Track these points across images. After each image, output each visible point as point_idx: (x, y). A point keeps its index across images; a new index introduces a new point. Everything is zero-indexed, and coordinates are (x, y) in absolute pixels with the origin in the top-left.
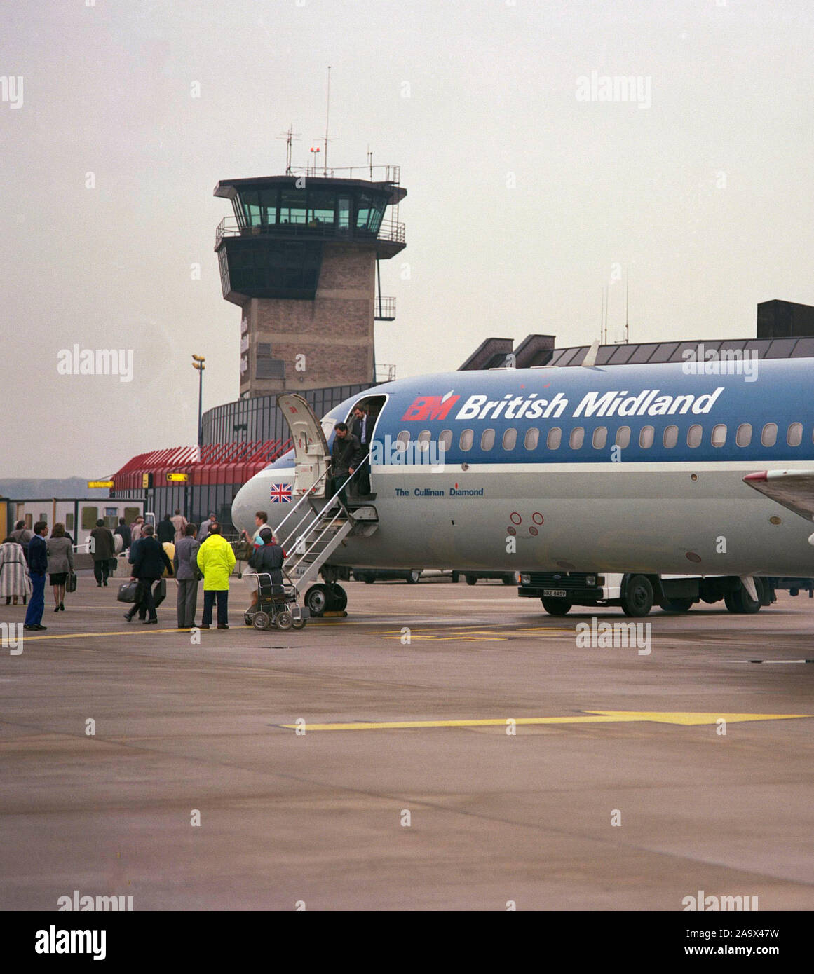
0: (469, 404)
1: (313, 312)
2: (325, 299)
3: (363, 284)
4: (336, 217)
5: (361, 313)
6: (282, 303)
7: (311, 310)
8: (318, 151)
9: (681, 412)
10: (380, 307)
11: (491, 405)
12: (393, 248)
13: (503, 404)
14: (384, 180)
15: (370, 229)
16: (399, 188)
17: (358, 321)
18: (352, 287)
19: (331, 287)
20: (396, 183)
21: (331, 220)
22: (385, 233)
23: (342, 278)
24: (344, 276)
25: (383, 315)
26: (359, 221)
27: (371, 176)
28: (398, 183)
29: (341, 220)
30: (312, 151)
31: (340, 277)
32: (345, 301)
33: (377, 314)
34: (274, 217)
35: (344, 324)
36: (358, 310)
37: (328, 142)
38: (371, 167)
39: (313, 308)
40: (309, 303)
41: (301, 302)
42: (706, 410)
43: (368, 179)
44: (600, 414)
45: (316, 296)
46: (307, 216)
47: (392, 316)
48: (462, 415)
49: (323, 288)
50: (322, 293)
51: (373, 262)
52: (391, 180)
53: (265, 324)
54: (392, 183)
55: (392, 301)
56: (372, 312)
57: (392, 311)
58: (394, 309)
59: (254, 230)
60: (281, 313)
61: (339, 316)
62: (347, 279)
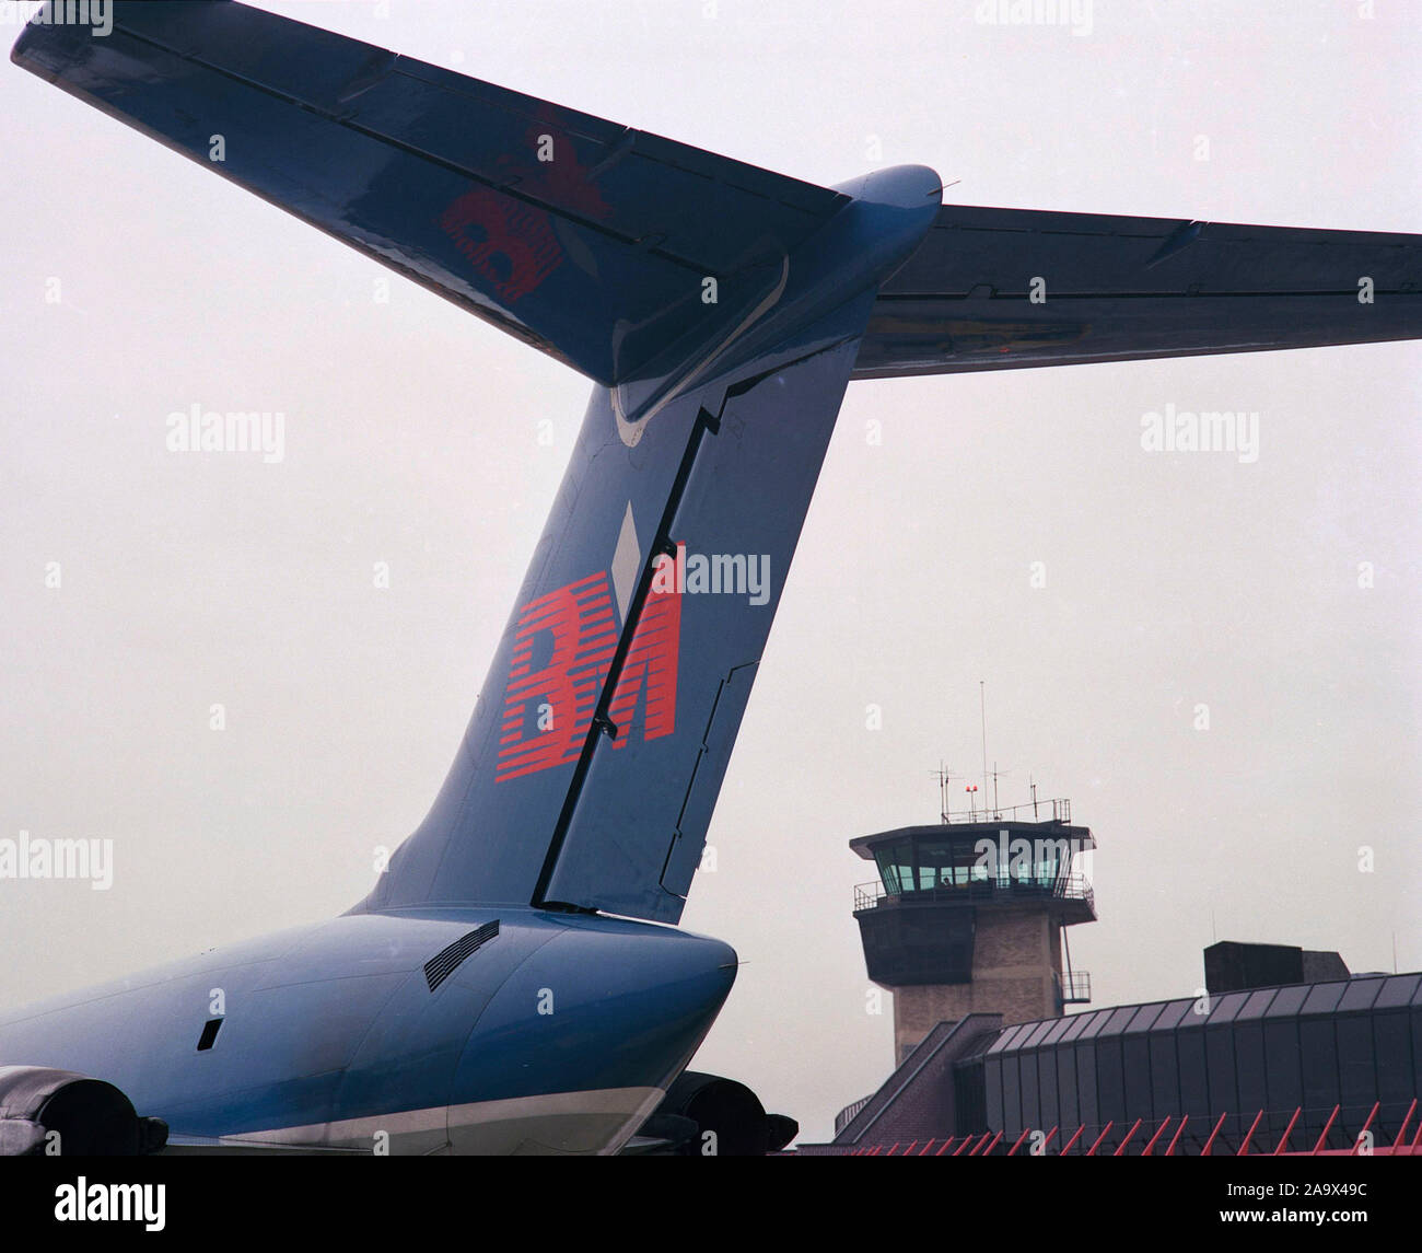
1: (971, 1000)
2: (985, 981)
3: (1033, 957)
5: (1034, 996)
6: (931, 990)
7: (968, 997)
8: (975, 790)
10: (1072, 985)
12: (1082, 911)
14: (1051, 819)
15: (1041, 885)
16: (1070, 828)
17: (1031, 1007)
18: (1018, 963)
19: (991, 966)
20: (1065, 821)
22: (1075, 889)
23: (1006, 951)
24: (1008, 948)
25: (1077, 997)
27: (1036, 815)
28: (1069, 821)
30: (968, 790)
31: (1003, 950)
32: (1012, 982)
33: (1068, 995)
34: (912, 880)
35: (1011, 1013)
36: (1027, 992)
38: (1035, 804)
39: (971, 993)
40: (965, 988)
41: (954, 988)
43: (1033, 820)
45: (973, 977)
47: (1086, 996)
49: (981, 967)
50: (981, 974)
51: (1045, 926)
52: (1058, 818)
53: (910, 1020)
54: (1060, 821)
55: (1085, 978)
56: (1049, 993)
57: (1086, 990)
58: (1089, 987)
59: (905, 896)
60: (931, 1004)
61: (1005, 1001)
62: (1012, 953)
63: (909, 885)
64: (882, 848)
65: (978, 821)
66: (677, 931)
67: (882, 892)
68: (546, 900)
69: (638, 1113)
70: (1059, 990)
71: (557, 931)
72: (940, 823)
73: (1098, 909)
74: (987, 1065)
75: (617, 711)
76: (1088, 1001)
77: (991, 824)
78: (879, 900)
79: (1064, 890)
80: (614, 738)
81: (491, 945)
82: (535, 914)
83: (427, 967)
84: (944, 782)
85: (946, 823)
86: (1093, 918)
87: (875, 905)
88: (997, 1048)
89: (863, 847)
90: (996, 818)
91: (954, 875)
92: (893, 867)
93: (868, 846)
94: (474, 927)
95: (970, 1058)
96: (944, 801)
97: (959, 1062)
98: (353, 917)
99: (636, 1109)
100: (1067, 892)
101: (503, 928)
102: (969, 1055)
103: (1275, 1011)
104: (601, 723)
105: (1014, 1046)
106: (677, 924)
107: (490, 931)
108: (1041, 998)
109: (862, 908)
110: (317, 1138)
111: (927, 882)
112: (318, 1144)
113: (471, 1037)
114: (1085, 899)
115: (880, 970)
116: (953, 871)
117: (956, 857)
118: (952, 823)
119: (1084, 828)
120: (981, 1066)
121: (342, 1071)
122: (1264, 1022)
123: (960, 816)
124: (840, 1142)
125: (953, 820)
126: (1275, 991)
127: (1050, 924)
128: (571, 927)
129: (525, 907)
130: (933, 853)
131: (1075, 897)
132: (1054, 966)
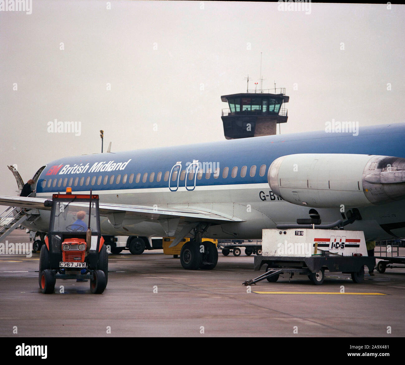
0: (64, 169)
4: (262, 107)
8: (257, 84)
9: (117, 170)
11: (69, 168)
13: (73, 167)
14: (280, 93)
15: (275, 112)
16: (285, 96)
20: (284, 94)
21: (260, 109)
24: (265, 129)
26: (270, 109)
28: (285, 94)
29: (263, 109)
30: (255, 84)
34: (240, 109)
37: (263, 80)
38: (275, 89)
42: (123, 169)
43: (274, 93)
44: (95, 171)
48: (61, 173)
49: (257, 134)
54: (283, 94)
59: (237, 113)
62: (266, 130)
64: (230, 99)
67: (229, 111)
78: (229, 114)
86: (287, 122)
87: (227, 115)
90: (262, 92)
91: (251, 108)
92: (234, 104)
93: (226, 98)
96: (248, 86)
109: (224, 116)
114: (286, 116)
116: (251, 106)
119: (288, 97)
123: (251, 91)
131: (282, 115)
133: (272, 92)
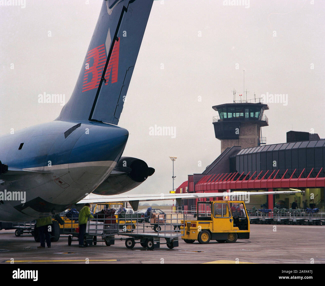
1: (239, 143)
2: (242, 139)
3: (253, 133)
4: (244, 114)
5: (253, 142)
6: (229, 140)
8: (242, 95)
10: (262, 140)
12: (265, 124)
14: (259, 102)
15: (256, 117)
16: (263, 104)
17: (252, 145)
18: (250, 135)
19: (243, 135)
21: (243, 115)
22: (263, 119)
23: (247, 132)
25: (263, 143)
26: (251, 115)
27: (255, 102)
29: (246, 115)
30: (240, 95)
32: (248, 139)
33: (261, 142)
34: (226, 116)
35: (248, 146)
36: (252, 141)
37: (247, 93)
38: (255, 99)
39: (239, 141)
40: (237, 140)
41: (235, 140)
45: (239, 138)
46: (236, 115)
47: (265, 143)
49: (241, 135)
50: (241, 137)
51: (256, 127)
52: (260, 102)
53: (224, 147)
55: (265, 139)
56: (257, 142)
57: (265, 141)
58: (266, 140)
59: (224, 119)
60: (229, 143)
61: (246, 143)
62: (248, 133)
63: (225, 117)
64: (220, 108)
65: (242, 103)
66: (117, 127)
67: (219, 118)
68: (92, 119)
69: (111, 166)
70: (259, 141)
71: (93, 126)
72: (233, 103)
73: (269, 123)
74: (237, 157)
75: (106, 76)
76: (265, 144)
77: (245, 103)
78: (219, 120)
79: (261, 119)
80: (105, 83)
81: (78, 129)
82: (90, 122)
83: (65, 133)
84: (234, 93)
85: (235, 103)
86: (268, 125)
87: (217, 121)
88: (239, 154)
89: (215, 108)
90: (247, 102)
92: (222, 113)
93: (217, 108)
94: (76, 124)
95: (233, 156)
96: (234, 98)
97: (231, 156)
98: (55, 121)
99: (110, 166)
100: (262, 119)
101: (82, 125)
102: (233, 155)
103: (301, 147)
104: (103, 79)
105: (243, 153)
106: (117, 125)
107: (79, 125)
108: (255, 143)
109: (215, 122)
110: (42, 170)
111: (229, 117)
112: (42, 171)
113: (73, 149)
114: (266, 121)
115: (218, 136)
116: (236, 114)
117: (236, 111)
118: (236, 103)
119: (266, 105)
120: (235, 157)
121: (47, 155)
122: (298, 149)
123: (238, 101)
124: (204, 173)
125: (236, 102)
126: (301, 142)
127: (258, 126)
128: (96, 125)
129: (87, 120)
130: (231, 110)
131: (263, 120)
132: (258, 136)
133: (253, 102)
